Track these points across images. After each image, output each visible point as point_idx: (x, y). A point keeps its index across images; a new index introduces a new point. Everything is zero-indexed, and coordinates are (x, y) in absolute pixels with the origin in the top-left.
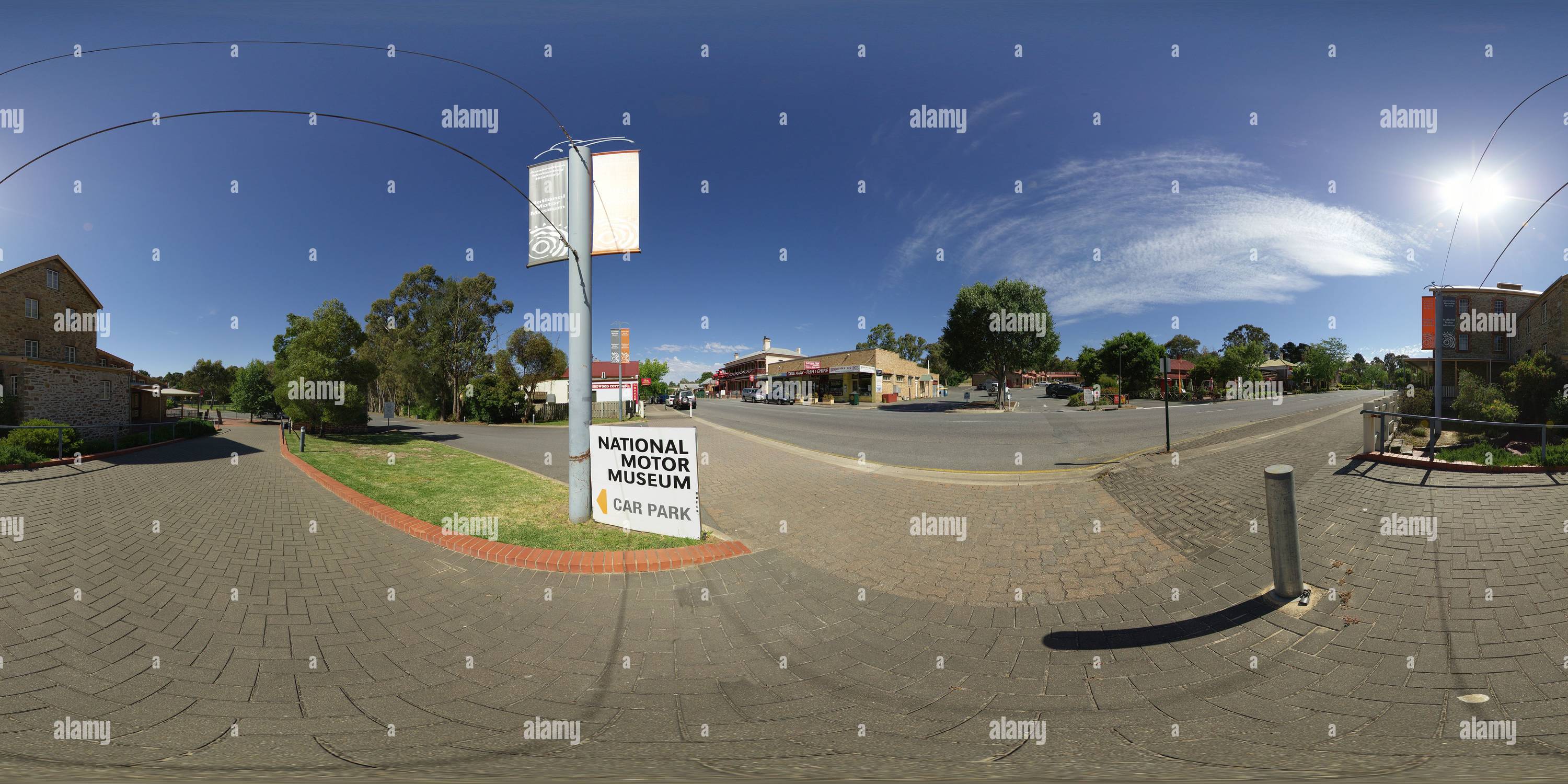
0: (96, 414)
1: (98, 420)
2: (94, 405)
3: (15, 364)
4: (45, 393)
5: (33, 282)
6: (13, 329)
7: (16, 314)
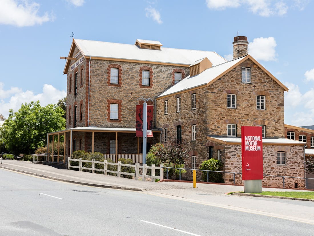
0: (274, 174)
1: (275, 179)
2: (271, 168)
3: (220, 144)
4: (237, 161)
5: (232, 81)
6: (219, 118)
7: (221, 107)
